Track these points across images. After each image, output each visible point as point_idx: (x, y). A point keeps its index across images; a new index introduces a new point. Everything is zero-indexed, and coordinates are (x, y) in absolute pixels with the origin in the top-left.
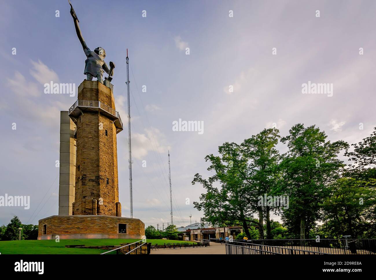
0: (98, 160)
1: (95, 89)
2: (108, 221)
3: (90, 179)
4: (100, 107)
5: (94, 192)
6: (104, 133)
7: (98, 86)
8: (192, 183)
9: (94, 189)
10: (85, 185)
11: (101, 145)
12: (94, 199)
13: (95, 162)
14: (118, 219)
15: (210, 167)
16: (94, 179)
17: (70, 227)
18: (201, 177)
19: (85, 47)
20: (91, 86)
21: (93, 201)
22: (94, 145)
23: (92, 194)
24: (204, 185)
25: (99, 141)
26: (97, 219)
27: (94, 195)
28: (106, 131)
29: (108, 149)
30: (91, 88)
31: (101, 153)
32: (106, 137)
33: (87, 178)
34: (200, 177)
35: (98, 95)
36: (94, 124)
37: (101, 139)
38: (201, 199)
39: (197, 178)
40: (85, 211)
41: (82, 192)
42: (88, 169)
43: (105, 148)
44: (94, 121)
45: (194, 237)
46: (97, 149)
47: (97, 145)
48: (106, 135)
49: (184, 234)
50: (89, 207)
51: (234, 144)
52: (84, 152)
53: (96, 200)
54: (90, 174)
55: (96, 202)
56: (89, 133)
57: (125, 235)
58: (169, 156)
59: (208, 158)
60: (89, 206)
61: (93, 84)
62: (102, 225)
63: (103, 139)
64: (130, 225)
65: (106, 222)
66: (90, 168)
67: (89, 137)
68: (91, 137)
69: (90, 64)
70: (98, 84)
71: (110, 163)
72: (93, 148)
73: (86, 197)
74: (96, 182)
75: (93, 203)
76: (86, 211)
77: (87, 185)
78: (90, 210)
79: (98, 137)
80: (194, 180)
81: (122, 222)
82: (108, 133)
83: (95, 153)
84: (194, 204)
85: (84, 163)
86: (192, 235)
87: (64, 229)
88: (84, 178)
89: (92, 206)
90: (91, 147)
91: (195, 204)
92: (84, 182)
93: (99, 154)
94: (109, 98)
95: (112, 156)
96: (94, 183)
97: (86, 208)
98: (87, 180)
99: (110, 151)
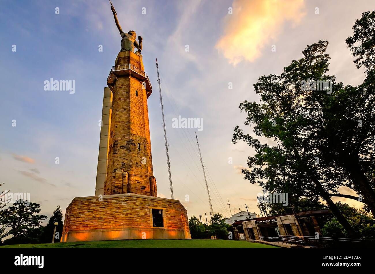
0: (129, 122)
1: (127, 57)
2: (138, 204)
3: (121, 145)
4: (130, 68)
5: (126, 162)
6: (135, 93)
7: (129, 54)
8: (233, 141)
9: (125, 157)
10: (117, 154)
11: (132, 105)
12: (125, 172)
13: (126, 124)
14: (152, 200)
15: (247, 121)
16: (125, 145)
17: (91, 217)
18: (242, 131)
19: (121, 32)
20: (124, 55)
21: (123, 175)
22: (125, 106)
23: (122, 164)
24: (249, 143)
25: (130, 101)
26: (124, 201)
27: (124, 167)
28: (137, 91)
29: (138, 110)
30: (124, 57)
31: (132, 114)
32: (137, 97)
33: (118, 144)
34: (240, 132)
35: (129, 60)
36: (126, 86)
37: (132, 100)
38: (250, 165)
39: (237, 133)
40: (114, 191)
41: (113, 164)
42: (119, 133)
43: (136, 109)
44: (126, 83)
45: (248, 233)
46: (128, 109)
47: (128, 105)
48: (137, 95)
49: (235, 229)
50: (119, 185)
51: (272, 76)
52: (116, 115)
53: (127, 174)
54: (122, 139)
55: (127, 177)
56: (121, 95)
57: (162, 230)
58: (196, 137)
59: (242, 106)
60: (119, 183)
61: (125, 54)
62: (129, 212)
63: (134, 99)
64: (167, 210)
65: (135, 207)
66: (121, 131)
67: (122, 98)
68: (123, 98)
69: (124, 42)
70: (129, 53)
71: (142, 125)
72: (125, 109)
73: (116, 169)
74: (127, 148)
75: (123, 177)
76: (116, 191)
77: (118, 153)
78: (120, 188)
79: (129, 97)
80: (235, 137)
81: (156, 206)
82: (138, 93)
83: (126, 114)
84: (243, 172)
85: (116, 127)
86: (246, 230)
87: (83, 221)
88: (115, 145)
89: (121, 182)
90: (123, 109)
91: (245, 173)
92: (115, 150)
93: (130, 115)
94: (139, 63)
95: (143, 117)
96: (125, 151)
97: (116, 185)
98: (118, 147)
99: (141, 112)
